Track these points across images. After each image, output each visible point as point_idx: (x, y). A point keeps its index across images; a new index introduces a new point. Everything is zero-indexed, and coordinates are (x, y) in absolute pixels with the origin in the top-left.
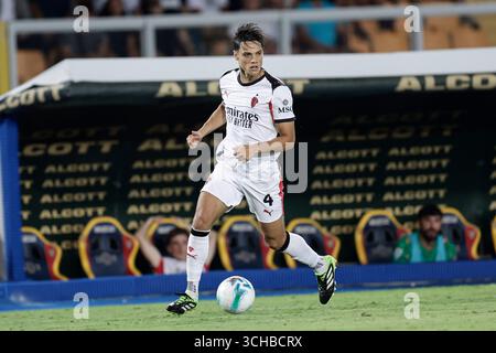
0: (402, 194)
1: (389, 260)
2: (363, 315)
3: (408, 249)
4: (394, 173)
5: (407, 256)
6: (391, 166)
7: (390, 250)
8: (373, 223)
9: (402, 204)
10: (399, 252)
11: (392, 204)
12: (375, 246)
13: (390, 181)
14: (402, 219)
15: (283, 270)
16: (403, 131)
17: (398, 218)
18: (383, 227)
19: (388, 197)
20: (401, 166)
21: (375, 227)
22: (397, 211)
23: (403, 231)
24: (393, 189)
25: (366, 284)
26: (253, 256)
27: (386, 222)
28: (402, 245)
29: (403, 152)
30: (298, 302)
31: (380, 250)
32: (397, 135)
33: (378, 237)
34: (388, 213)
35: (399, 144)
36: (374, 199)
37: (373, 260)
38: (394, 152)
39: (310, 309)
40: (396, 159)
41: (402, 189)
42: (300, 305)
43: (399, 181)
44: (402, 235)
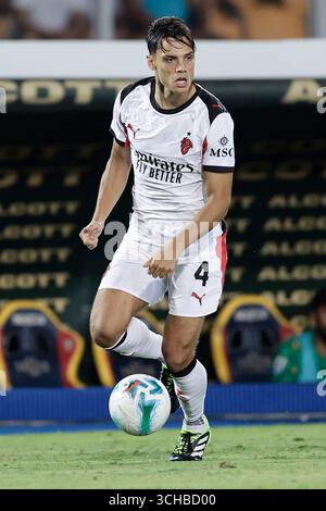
0: (290, 270)
1: (265, 377)
2: (222, 465)
3: (295, 359)
4: (277, 237)
5: (294, 369)
6: (273, 224)
7: (267, 360)
8: (241, 316)
9: (289, 287)
10: (281, 363)
11: (273, 287)
12: (244, 353)
13: (270, 249)
14: (289, 312)
15: (94, 390)
16: (293, 169)
17: (282, 309)
18: (257, 324)
19: (267, 274)
20: (288, 225)
21: (245, 324)
22: (282, 298)
23: (289, 331)
24: (276, 262)
25: (229, 416)
26: (45, 367)
27: (262, 315)
28: (286, 351)
29: (293, 202)
30: (116, 442)
31: (252, 361)
32: (283, 175)
33: (249, 339)
34: (267, 300)
35: (286, 189)
36: (243, 277)
37: (240, 377)
38: (278, 201)
39: (136, 453)
40: (282, 213)
41: (291, 262)
42: (119, 448)
43: (285, 249)
44: (287, 337)
